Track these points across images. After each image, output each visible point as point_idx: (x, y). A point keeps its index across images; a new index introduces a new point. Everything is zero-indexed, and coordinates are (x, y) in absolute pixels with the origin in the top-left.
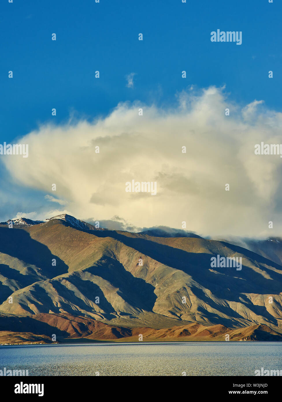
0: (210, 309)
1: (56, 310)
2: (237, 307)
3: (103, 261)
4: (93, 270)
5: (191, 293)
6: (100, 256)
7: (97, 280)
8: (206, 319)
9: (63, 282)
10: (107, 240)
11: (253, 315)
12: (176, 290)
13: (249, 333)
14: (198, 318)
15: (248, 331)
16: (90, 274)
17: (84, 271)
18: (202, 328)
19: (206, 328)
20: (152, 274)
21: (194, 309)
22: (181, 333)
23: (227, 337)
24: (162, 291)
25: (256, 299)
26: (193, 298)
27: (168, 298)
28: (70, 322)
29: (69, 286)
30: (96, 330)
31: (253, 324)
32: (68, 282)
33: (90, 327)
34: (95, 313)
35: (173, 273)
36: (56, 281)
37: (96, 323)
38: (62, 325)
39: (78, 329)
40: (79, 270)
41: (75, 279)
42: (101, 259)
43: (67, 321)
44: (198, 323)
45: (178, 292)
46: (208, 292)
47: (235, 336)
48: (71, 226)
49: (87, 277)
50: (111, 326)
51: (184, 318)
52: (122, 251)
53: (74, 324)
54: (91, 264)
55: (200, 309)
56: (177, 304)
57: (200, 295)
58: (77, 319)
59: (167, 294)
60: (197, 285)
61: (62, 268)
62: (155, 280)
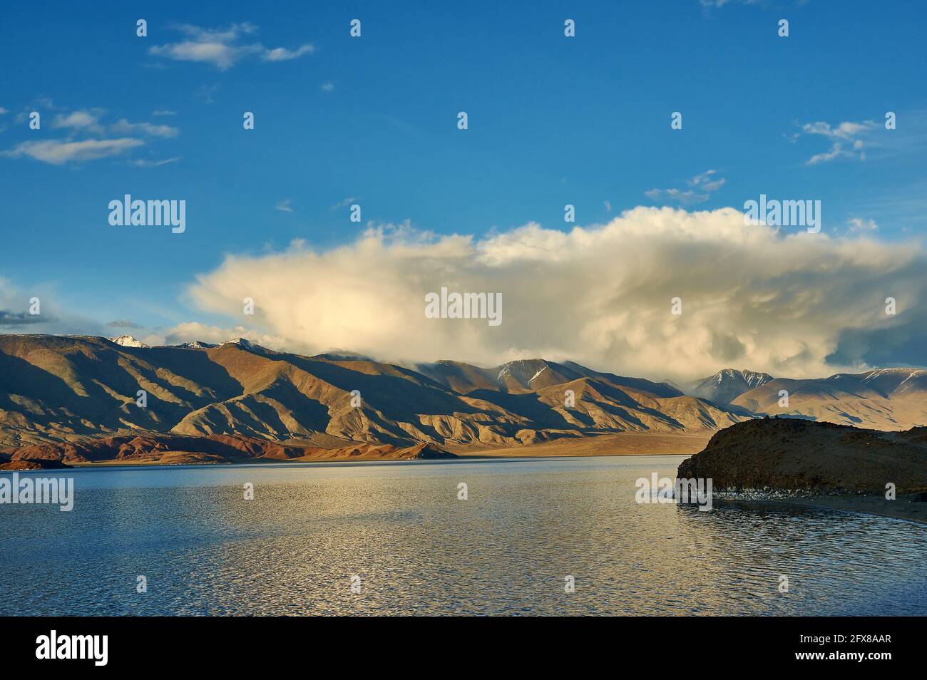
0: (380, 430)
1: (230, 431)
2: (407, 427)
3: (277, 384)
4: (266, 393)
5: (363, 415)
6: (275, 379)
7: (271, 402)
8: (377, 439)
9: (237, 404)
10: (281, 363)
11: (421, 435)
12: (348, 412)
13: (416, 453)
14: (369, 438)
15: (415, 450)
16: (263, 397)
17: (258, 394)
18: (372, 448)
19: (376, 447)
20: (325, 397)
21: (365, 429)
22: (352, 453)
23: (394, 455)
24: (334, 413)
25: (425, 420)
26: (364, 420)
27: (340, 419)
28: (244, 443)
29: (243, 407)
30: (269, 449)
31: (421, 443)
32: (241, 404)
33: (263, 448)
34: (268, 434)
35: (345, 396)
36: (230, 403)
37: (269, 443)
38: (237, 444)
39: (251, 449)
40: (253, 392)
41: (249, 401)
42: (275, 382)
43: (241, 442)
44: (369, 443)
45: (350, 413)
46: (379, 413)
47: (404, 454)
48: (246, 350)
49: (261, 399)
50: (284, 446)
51: (354, 438)
52: (295, 374)
53: (247, 444)
54: (264, 387)
55: (371, 429)
56: (348, 425)
57: (371, 416)
58: (250, 440)
59: (339, 416)
60: (368, 407)
61: (238, 389)
62: (328, 402)
